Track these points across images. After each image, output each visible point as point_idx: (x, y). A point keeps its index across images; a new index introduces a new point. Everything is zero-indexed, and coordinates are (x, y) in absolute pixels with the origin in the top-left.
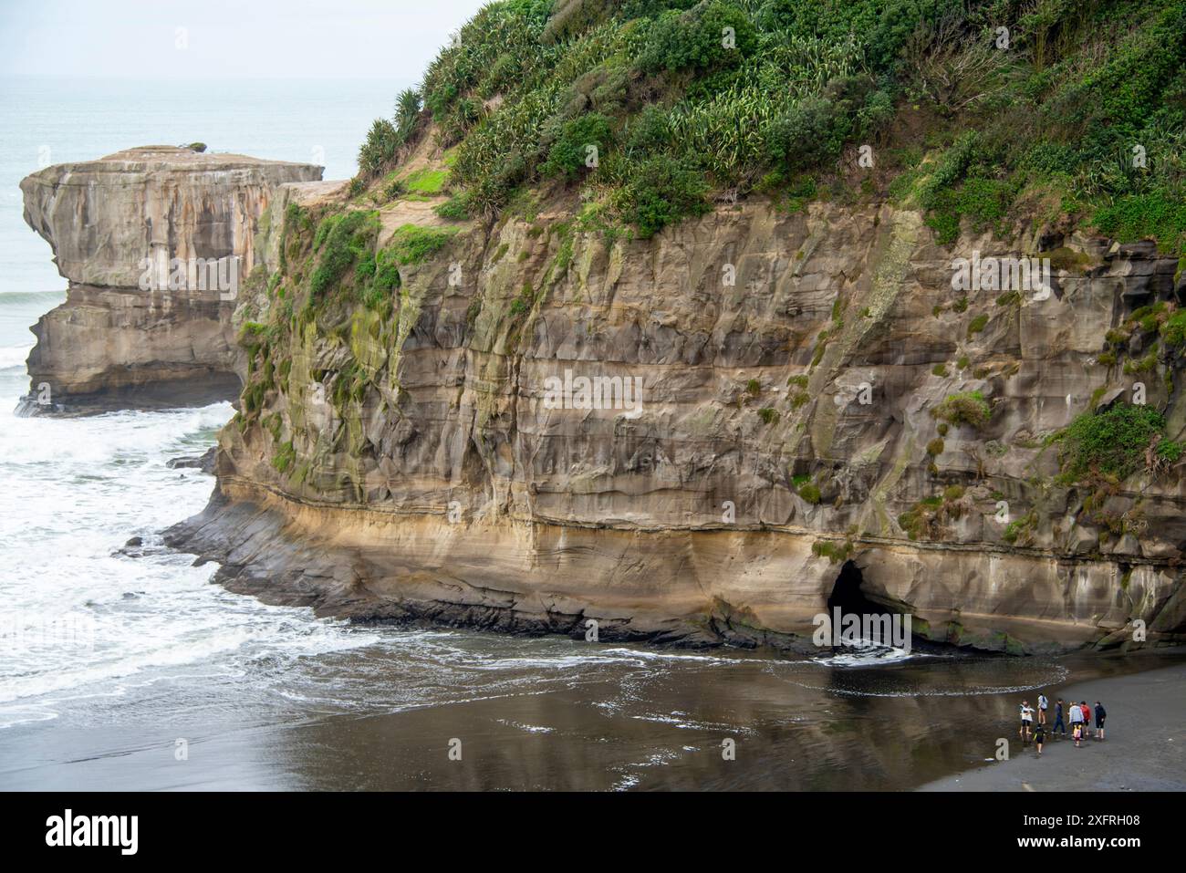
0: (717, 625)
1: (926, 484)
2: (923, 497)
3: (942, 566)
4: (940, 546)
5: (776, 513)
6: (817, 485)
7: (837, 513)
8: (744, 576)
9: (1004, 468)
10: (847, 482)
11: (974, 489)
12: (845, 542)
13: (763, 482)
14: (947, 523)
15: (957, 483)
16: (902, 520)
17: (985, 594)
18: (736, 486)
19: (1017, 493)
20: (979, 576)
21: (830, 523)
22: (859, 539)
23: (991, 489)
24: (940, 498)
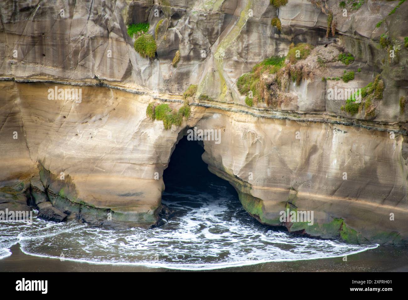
0: (35, 195)
1: (269, 41)
2: (266, 57)
3: (281, 138)
4: (278, 115)
5: (112, 67)
6: (153, 37)
7: (175, 70)
8: (74, 138)
9: (354, 26)
10: (186, 35)
11: (321, 49)
12: (182, 105)
13: (97, 30)
14: (288, 88)
15: (305, 41)
16: (241, 82)
17: (325, 172)
18: (68, 32)
19: (366, 56)
20: (320, 152)
21: (167, 82)
22: (197, 102)
23: (341, 50)
24: (284, 58)
